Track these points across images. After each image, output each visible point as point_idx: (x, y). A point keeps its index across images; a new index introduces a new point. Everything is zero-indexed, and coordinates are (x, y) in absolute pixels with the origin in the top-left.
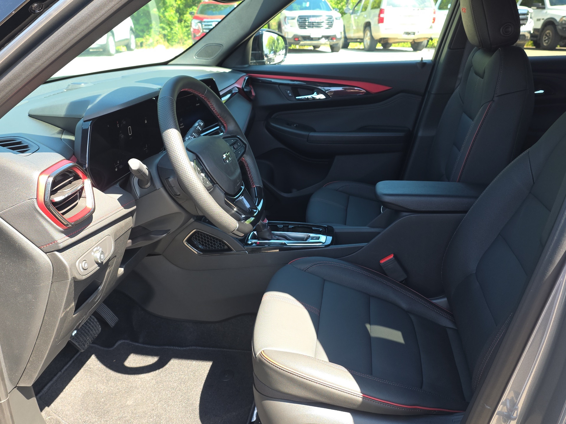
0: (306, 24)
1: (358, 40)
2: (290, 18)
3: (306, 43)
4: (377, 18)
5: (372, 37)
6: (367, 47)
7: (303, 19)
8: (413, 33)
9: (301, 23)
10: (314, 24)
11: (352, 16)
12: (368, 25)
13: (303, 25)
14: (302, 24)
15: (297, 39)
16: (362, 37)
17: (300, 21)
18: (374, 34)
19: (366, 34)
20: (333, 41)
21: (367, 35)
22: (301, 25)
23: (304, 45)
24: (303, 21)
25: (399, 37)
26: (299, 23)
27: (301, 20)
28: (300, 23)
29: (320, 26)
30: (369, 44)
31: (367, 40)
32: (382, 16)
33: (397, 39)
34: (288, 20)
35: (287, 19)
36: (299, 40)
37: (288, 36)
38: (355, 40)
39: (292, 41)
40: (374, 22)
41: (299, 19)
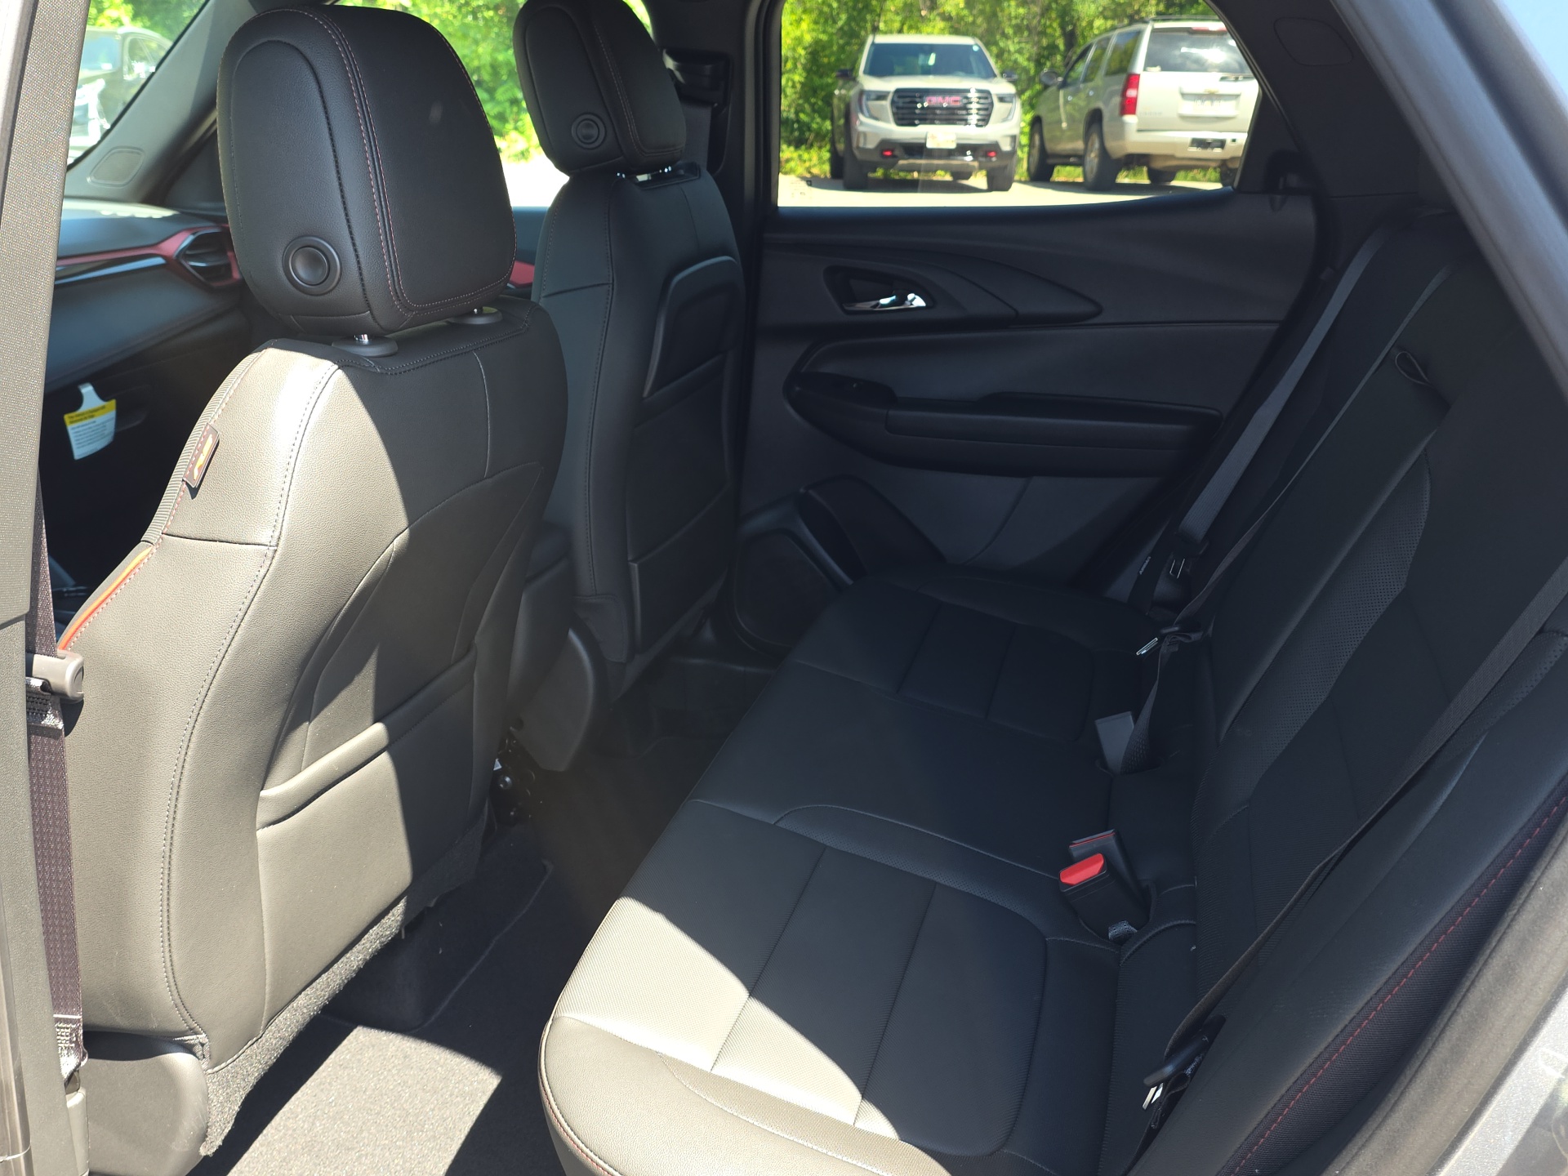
0: (915, 113)
1: (1072, 160)
2: (873, 97)
3: (913, 164)
4: (1117, 100)
5: (1104, 153)
6: (1091, 177)
7: (908, 100)
8: (1219, 144)
9: (902, 108)
10: (938, 112)
11: (1061, 93)
12: (1095, 119)
13: (906, 116)
14: (905, 111)
15: (888, 153)
16: (1082, 153)
17: (900, 105)
18: (1110, 144)
19: (1090, 144)
20: (991, 161)
21: (1092, 145)
22: (900, 116)
23: (910, 169)
24: (906, 105)
25: (1179, 154)
26: (895, 110)
27: (901, 100)
28: (898, 108)
29: (954, 120)
30: (1095, 170)
31: (1093, 158)
32: (1131, 93)
33: (1172, 157)
34: (868, 99)
35: (864, 97)
36: (893, 156)
37: (865, 143)
38: (1066, 159)
39: (876, 158)
40: (1110, 107)
41: (896, 99)
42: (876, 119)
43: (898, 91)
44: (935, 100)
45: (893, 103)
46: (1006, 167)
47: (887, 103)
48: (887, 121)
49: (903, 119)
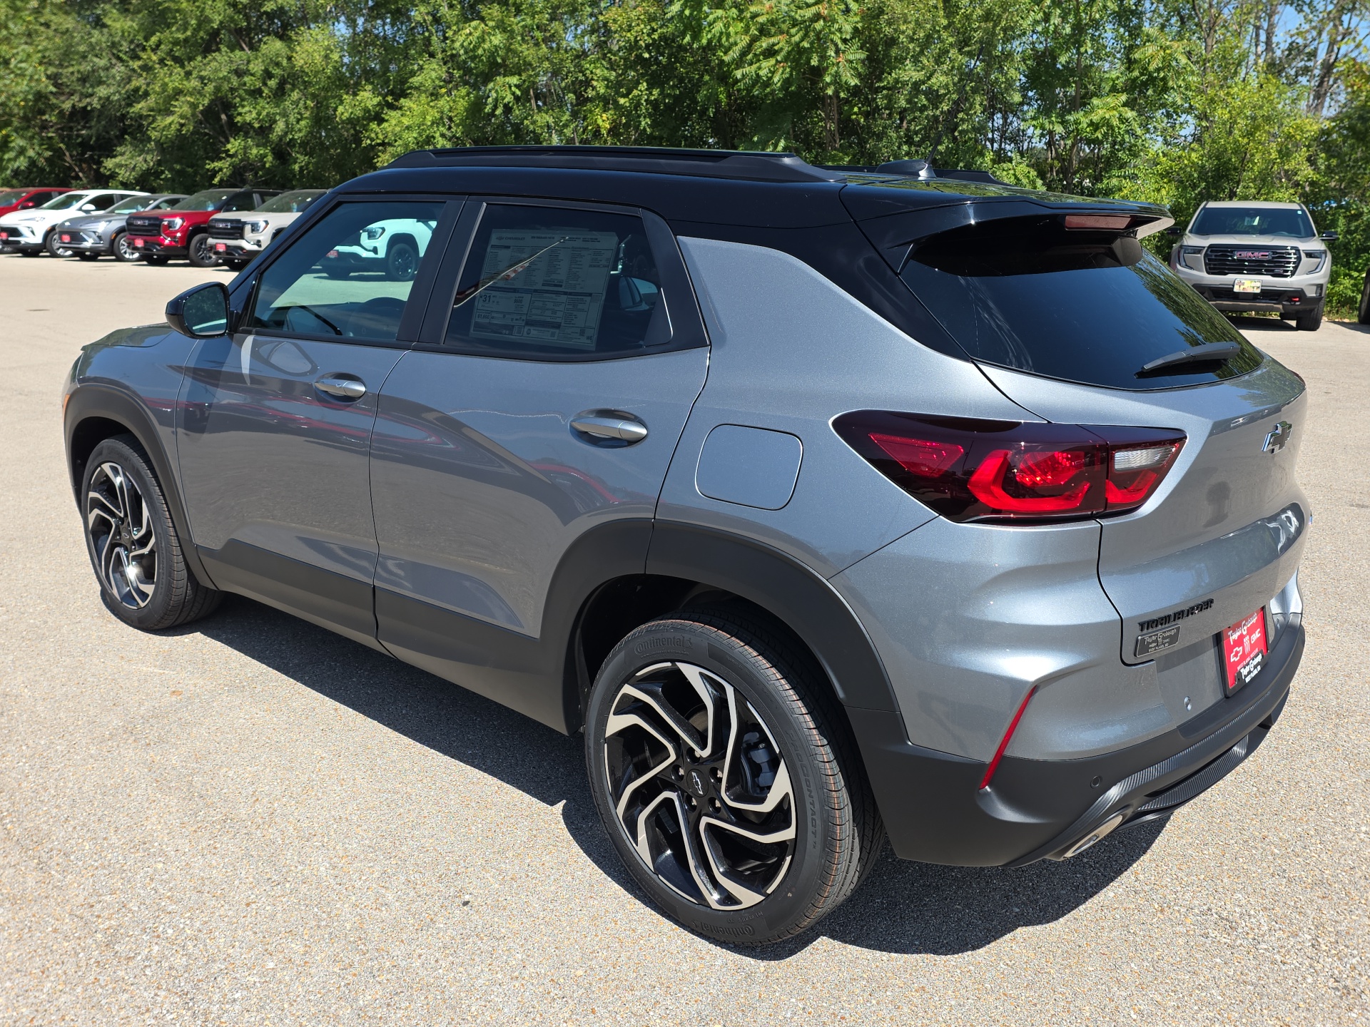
42: (1191, 268)
43: (1211, 246)
44: (1246, 255)
45: (1206, 255)
46: (1312, 310)
47: (1201, 256)
48: (1200, 270)
49: (1214, 269)
